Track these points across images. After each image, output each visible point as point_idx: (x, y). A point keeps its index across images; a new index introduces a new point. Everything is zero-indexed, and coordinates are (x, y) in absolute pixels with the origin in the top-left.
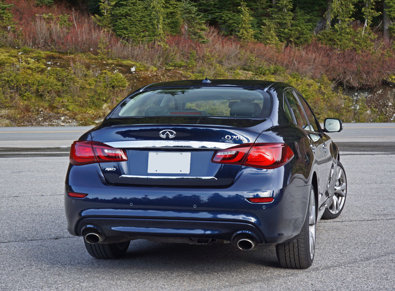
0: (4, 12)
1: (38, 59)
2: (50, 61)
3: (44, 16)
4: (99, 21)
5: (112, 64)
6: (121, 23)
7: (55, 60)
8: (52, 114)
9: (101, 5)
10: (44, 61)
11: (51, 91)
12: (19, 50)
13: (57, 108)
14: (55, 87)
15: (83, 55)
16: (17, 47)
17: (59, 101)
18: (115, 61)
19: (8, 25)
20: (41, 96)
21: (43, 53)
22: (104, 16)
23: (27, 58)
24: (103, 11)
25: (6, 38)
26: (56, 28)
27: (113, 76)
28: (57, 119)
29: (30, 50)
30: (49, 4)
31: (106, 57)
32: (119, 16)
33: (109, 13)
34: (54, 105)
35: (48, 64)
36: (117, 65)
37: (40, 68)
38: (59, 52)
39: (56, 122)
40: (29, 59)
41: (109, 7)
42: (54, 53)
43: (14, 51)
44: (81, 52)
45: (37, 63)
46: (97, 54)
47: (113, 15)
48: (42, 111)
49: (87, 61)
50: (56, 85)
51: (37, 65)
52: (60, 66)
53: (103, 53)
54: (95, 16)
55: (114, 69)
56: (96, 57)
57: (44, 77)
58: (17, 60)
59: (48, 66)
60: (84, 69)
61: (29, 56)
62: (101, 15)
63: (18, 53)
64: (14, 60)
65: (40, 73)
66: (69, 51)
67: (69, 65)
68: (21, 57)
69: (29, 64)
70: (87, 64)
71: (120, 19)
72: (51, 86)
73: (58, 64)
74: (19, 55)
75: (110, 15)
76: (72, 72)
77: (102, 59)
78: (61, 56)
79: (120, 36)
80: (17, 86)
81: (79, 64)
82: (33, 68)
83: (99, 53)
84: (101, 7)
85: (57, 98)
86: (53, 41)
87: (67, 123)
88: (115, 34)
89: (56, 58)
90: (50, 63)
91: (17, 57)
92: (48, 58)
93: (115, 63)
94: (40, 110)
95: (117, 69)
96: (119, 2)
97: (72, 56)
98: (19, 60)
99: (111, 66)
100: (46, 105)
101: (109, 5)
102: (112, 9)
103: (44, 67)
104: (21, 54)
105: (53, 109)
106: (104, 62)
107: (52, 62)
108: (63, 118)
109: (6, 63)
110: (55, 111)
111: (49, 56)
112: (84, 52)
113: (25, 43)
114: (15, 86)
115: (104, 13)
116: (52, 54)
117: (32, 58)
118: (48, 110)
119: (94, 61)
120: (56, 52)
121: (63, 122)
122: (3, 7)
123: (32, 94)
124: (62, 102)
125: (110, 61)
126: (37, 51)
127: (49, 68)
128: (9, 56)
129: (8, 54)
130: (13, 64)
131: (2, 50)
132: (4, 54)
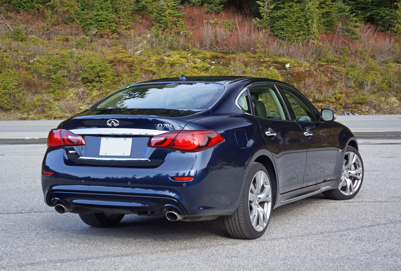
0: (178, 20)
1: (204, 59)
2: (214, 61)
3: (211, 21)
4: (260, 23)
5: (268, 61)
6: (278, 24)
7: (219, 59)
9: (261, 9)
10: (209, 60)
12: (189, 52)
15: (243, 54)
16: (187, 49)
18: (271, 58)
19: (181, 31)
21: (208, 54)
22: (263, 18)
23: (195, 58)
24: (263, 14)
25: (178, 42)
26: (221, 31)
27: (268, 72)
29: (198, 52)
30: (218, 11)
31: (263, 55)
32: (277, 18)
33: (268, 15)
35: (212, 63)
36: (273, 62)
37: (205, 67)
38: (223, 53)
41: (268, 10)
42: (218, 54)
43: (184, 53)
44: (241, 52)
45: (203, 62)
46: (255, 53)
47: (271, 18)
49: (246, 60)
51: (203, 64)
52: (223, 65)
53: (260, 52)
54: (256, 20)
55: (270, 66)
56: (255, 55)
59: (212, 65)
60: (243, 66)
61: (197, 57)
62: (261, 18)
63: (188, 55)
64: (184, 60)
65: (205, 71)
66: (231, 51)
67: (230, 64)
68: (190, 58)
69: (196, 63)
70: (246, 62)
71: (278, 21)
73: (221, 63)
74: (188, 56)
75: (269, 18)
76: (232, 69)
77: (259, 57)
78: (224, 56)
79: (277, 36)
81: (238, 62)
82: (199, 67)
83: (257, 52)
84: (260, 10)
86: (217, 43)
88: (273, 34)
89: (219, 58)
90: (214, 62)
91: (187, 58)
92: (213, 58)
93: (272, 61)
95: (273, 65)
96: (277, 5)
97: (234, 55)
98: (188, 61)
99: (267, 64)
101: (268, 8)
102: (271, 12)
103: (209, 66)
104: (190, 56)
106: (262, 60)
107: (216, 61)
109: (177, 63)
111: (214, 56)
112: (244, 51)
113: (194, 46)
115: (264, 16)
116: (217, 55)
117: (198, 58)
119: (253, 59)
120: (220, 52)
122: (178, 15)
125: (267, 59)
126: (204, 52)
127: (213, 66)
128: (180, 57)
129: (179, 56)
130: (182, 65)
131: (175, 52)
132: (176, 55)
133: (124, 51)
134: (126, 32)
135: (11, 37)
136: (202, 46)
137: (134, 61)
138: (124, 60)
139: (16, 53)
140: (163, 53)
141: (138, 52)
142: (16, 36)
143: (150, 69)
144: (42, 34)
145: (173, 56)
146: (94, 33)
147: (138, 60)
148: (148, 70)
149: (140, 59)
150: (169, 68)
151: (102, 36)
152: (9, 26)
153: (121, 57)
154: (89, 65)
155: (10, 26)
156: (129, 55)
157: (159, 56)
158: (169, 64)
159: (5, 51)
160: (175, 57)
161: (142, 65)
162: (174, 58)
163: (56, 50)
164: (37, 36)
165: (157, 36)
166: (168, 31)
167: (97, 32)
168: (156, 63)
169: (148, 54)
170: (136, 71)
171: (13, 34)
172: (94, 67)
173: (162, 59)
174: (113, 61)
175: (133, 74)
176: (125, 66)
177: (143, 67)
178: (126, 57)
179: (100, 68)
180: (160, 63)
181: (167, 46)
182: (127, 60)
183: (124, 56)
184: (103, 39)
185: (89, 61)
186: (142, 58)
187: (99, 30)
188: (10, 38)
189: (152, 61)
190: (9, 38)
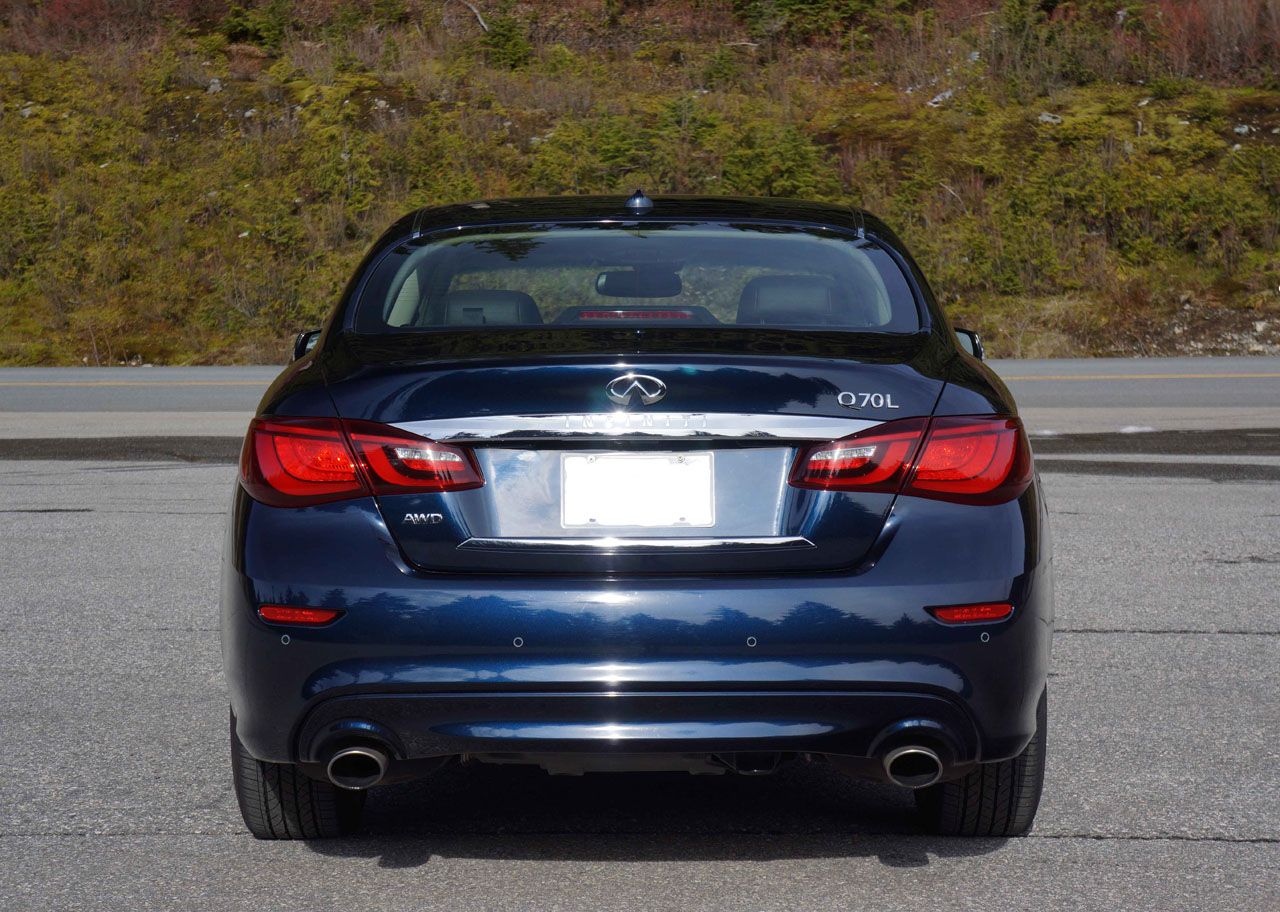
1: (1201, 117)
2: (1248, 122)
7: (1267, 117)
8: (1223, 310)
10: (1222, 123)
11: (1225, 228)
12: (1145, 91)
13: (1246, 289)
14: (1241, 215)
16: (1141, 82)
17: (1257, 265)
19: (1119, 8)
20: (1192, 247)
21: (1223, 96)
23: (1165, 115)
25: (1105, 53)
28: (1239, 331)
29: (1180, 87)
34: (1238, 279)
35: (1239, 134)
37: (1202, 148)
39: (1233, 340)
40: (1171, 119)
42: (1266, 94)
43: (1122, 95)
45: (1198, 130)
48: (1188, 301)
50: (1247, 206)
51: (1197, 135)
57: (1209, 180)
58: (1131, 126)
59: (1235, 138)
61: (1176, 108)
63: (1139, 102)
64: (1118, 123)
65: (1201, 167)
68: (1146, 114)
69: (1168, 135)
72: (1227, 213)
73: (1276, 131)
74: (1140, 108)
80: (1109, 215)
82: (1180, 148)
85: (1252, 254)
86: (1266, 49)
87: (1274, 343)
89: (1270, 112)
90: (1244, 129)
91: (1132, 114)
92: (1242, 110)
94: (1183, 298)
98: (1137, 126)
100: (1208, 278)
103: (1220, 143)
104: (1147, 105)
105: (1231, 292)
107: (1254, 125)
108: (1260, 327)
109: (1086, 138)
110: (1238, 299)
111: (1247, 104)
114: (1102, 215)
116: (1261, 98)
117: (1181, 115)
118: (1209, 296)
121: (1261, 339)
123: (1157, 240)
124: (1268, 268)
126: (1205, 88)
127: (1238, 146)
128: (1104, 113)
129: (1100, 107)
130: (1107, 142)
131: (1087, 93)
132: (1089, 106)
133: (886, 92)
134: (903, 22)
135: (479, 53)
136: (1202, 61)
137: (918, 133)
138: (882, 127)
139: (486, 112)
140: (1040, 96)
141: (938, 98)
142: (496, 50)
143: (978, 161)
144: (591, 40)
145: (1076, 108)
146: (778, 25)
147: (933, 129)
148: (968, 167)
149: (941, 121)
150: (1053, 156)
151: (807, 40)
152: (476, 11)
153: (869, 116)
154: (740, 151)
155: (481, 11)
156: (902, 109)
157: (1021, 111)
158: (1055, 139)
159: (447, 107)
160: (1083, 109)
161: (949, 147)
162: (1081, 117)
163: (634, 97)
164: (569, 47)
165: (1017, 30)
166: (1067, 9)
167: (790, 24)
168: (1003, 136)
169: (974, 102)
170: (919, 171)
171: (485, 43)
172: (759, 157)
173: (1029, 121)
174: (837, 135)
175: (906, 183)
176: (878, 152)
177: (952, 157)
178: (890, 117)
179: (776, 161)
180: (1021, 137)
181: (1055, 68)
182: (894, 130)
183: (884, 114)
184: (810, 51)
185: (739, 136)
186: (951, 117)
187: (796, 16)
188: (474, 58)
189: (988, 131)
190: (469, 56)
